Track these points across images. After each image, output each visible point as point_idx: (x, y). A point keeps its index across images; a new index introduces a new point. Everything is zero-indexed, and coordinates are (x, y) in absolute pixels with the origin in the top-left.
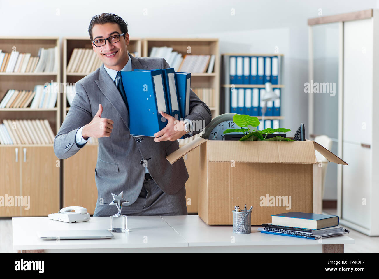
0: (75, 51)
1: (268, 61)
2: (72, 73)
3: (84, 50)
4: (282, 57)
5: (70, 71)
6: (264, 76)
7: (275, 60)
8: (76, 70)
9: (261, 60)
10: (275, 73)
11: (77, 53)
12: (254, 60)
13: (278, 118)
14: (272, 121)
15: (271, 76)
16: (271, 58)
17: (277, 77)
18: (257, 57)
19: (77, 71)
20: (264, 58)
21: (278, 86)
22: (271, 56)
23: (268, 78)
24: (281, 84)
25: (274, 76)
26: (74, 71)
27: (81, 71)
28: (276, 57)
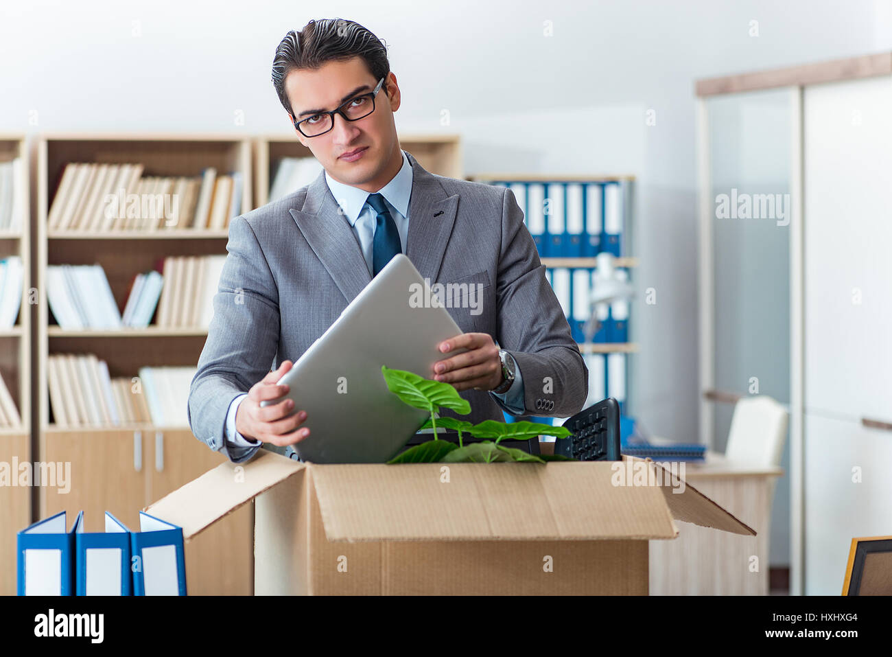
0: (71, 171)
1: (594, 193)
2: (63, 233)
3: (94, 169)
4: (631, 184)
5: (57, 227)
6: (584, 235)
7: (613, 193)
8: (73, 223)
9: (575, 193)
10: (613, 226)
11: (76, 176)
12: (556, 192)
13: (623, 347)
14: (606, 356)
15: (603, 235)
16: (603, 186)
17: (617, 237)
18: (565, 185)
19: (76, 227)
20: (584, 186)
21: (623, 261)
22: (603, 181)
23: (594, 242)
24: (631, 255)
25: (611, 236)
26: (69, 227)
27: (88, 227)
28: (614, 182)
